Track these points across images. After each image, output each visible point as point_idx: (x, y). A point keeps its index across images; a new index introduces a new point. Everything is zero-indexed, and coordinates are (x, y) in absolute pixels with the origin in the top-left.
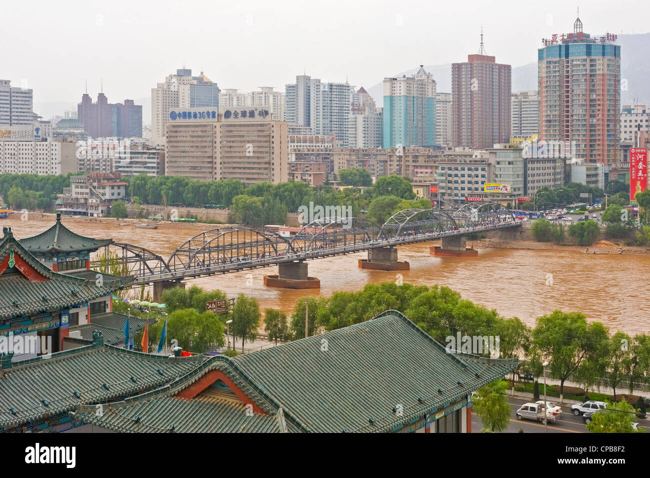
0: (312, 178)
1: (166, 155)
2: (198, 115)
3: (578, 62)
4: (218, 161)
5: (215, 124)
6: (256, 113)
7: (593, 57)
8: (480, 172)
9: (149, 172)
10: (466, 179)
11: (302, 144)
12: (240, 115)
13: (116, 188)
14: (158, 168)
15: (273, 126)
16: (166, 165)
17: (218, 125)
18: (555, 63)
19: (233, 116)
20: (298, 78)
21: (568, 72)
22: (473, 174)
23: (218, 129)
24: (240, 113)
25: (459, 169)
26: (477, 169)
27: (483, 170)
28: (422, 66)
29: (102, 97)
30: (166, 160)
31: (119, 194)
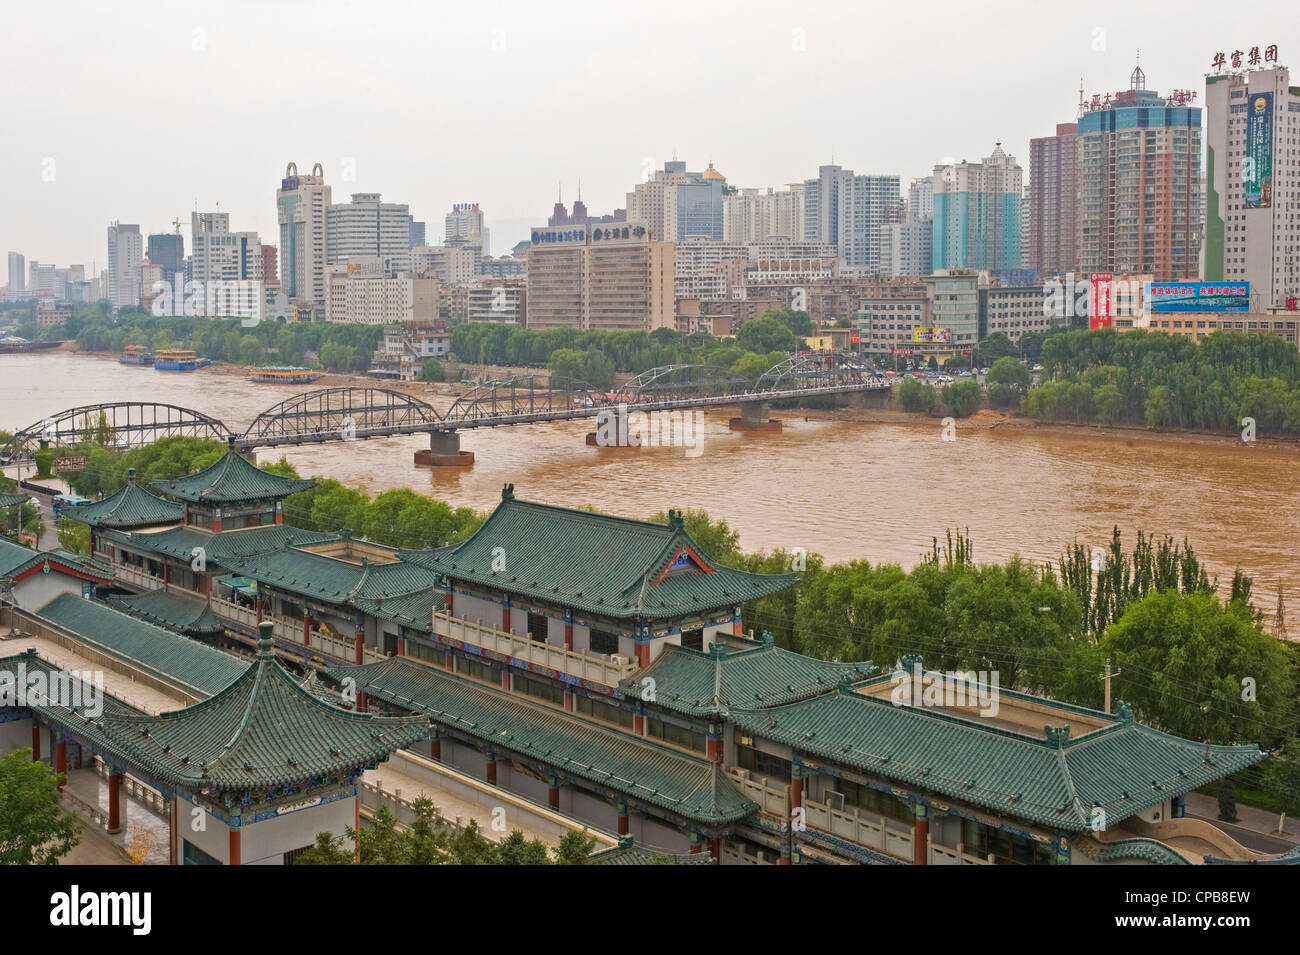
0: (711, 324)
1: (528, 294)
2: (564, 237)
3: (1127, 138)
4: (587, 301)
5: (583, 249)
6: (631, 231)
7: (1150, 129)
8: (913, 312)
9: (508, 319)
10: (896, 322)
11: (780, 272)
12: (612, 235)
13: (435, 342)
14: (517, 312)
15: (650, 250)
16: (528, 308)
17: (586, 249)
18: (1096, 139)
19: (603, 237)
20: (822, 169)
21: (1113, 152)
22: (904, 315)
23: (587, 256)
24: (611, 231)
25: (887, 307)
26: (909, 308)
27: (917, 308)
28: (998, 144)
29: (579, 207)
30: (528, 301)
31: (440, 349)
